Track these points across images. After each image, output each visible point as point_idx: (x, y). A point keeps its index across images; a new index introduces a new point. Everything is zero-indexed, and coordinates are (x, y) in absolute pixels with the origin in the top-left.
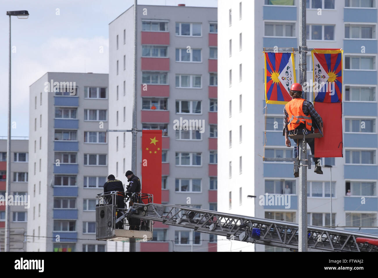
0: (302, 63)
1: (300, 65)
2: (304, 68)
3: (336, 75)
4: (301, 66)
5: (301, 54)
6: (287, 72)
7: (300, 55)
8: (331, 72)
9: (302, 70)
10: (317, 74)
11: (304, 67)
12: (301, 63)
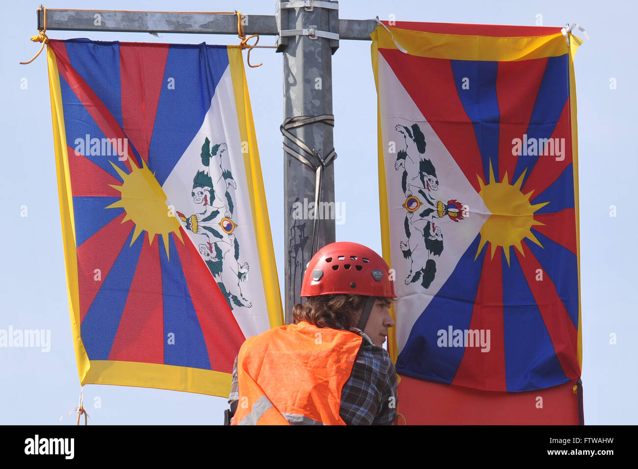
0: (306, 109)
1: (288, 127)
2: (319, 146)
3: (533, 201)
4: (300, 132)
5: (294, 55)
6: (202, 180)
7: (292, 61)
8: (498, 180)
9: (308, 156)
10: (415, 184)
11: (318, 140)
12: (297, 113)
